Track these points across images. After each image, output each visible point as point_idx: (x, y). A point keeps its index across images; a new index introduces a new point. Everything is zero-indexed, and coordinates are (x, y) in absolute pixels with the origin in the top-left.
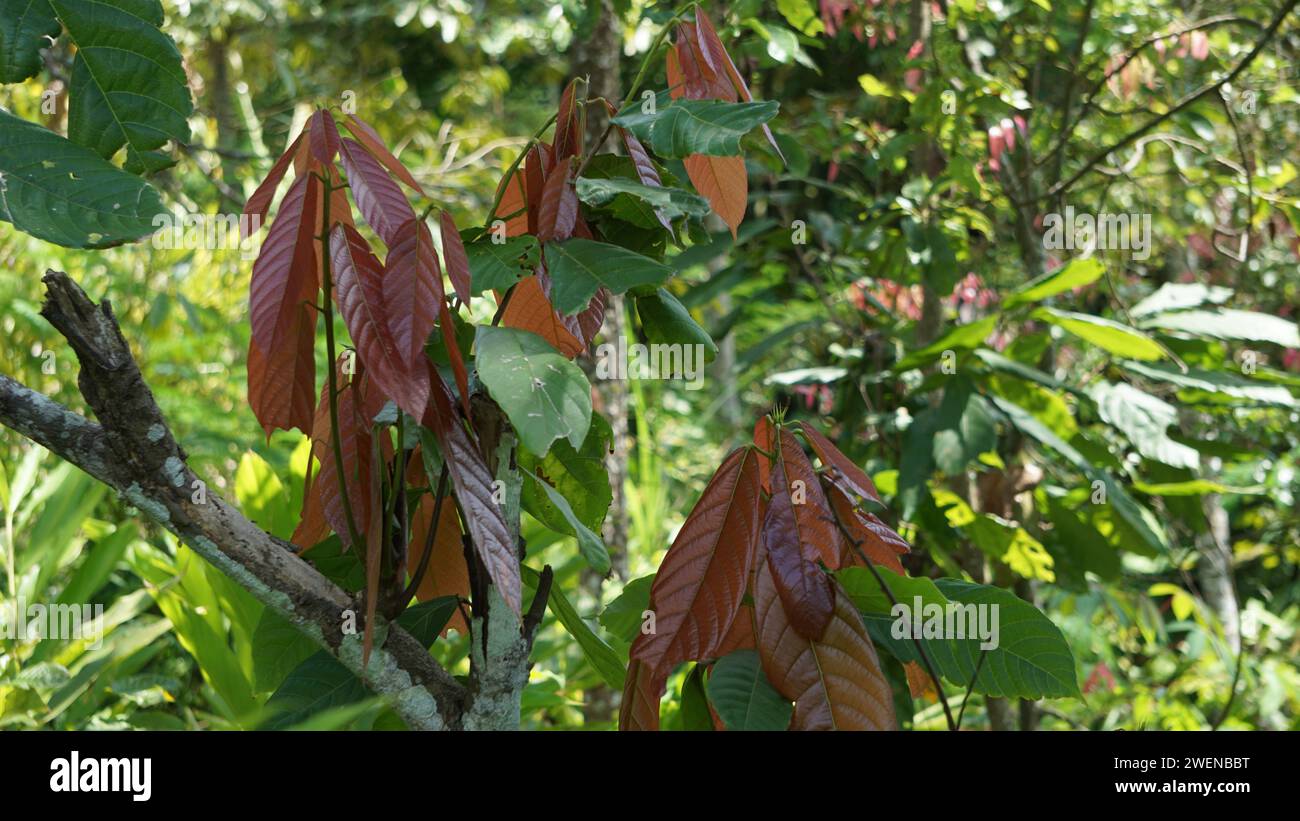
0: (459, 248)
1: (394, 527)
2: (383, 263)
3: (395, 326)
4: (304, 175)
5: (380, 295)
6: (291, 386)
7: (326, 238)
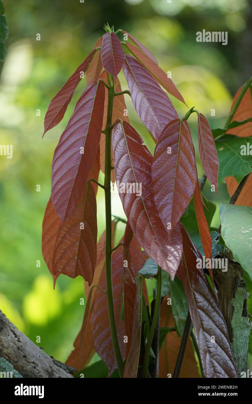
0: (211, 143)
1: (150, 356)
2: (152, 153)
3: (159, 200)
4: (95, 83)
5: (149, 177)
6: (78, 243)
7: (109, 132)
